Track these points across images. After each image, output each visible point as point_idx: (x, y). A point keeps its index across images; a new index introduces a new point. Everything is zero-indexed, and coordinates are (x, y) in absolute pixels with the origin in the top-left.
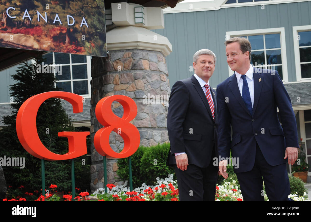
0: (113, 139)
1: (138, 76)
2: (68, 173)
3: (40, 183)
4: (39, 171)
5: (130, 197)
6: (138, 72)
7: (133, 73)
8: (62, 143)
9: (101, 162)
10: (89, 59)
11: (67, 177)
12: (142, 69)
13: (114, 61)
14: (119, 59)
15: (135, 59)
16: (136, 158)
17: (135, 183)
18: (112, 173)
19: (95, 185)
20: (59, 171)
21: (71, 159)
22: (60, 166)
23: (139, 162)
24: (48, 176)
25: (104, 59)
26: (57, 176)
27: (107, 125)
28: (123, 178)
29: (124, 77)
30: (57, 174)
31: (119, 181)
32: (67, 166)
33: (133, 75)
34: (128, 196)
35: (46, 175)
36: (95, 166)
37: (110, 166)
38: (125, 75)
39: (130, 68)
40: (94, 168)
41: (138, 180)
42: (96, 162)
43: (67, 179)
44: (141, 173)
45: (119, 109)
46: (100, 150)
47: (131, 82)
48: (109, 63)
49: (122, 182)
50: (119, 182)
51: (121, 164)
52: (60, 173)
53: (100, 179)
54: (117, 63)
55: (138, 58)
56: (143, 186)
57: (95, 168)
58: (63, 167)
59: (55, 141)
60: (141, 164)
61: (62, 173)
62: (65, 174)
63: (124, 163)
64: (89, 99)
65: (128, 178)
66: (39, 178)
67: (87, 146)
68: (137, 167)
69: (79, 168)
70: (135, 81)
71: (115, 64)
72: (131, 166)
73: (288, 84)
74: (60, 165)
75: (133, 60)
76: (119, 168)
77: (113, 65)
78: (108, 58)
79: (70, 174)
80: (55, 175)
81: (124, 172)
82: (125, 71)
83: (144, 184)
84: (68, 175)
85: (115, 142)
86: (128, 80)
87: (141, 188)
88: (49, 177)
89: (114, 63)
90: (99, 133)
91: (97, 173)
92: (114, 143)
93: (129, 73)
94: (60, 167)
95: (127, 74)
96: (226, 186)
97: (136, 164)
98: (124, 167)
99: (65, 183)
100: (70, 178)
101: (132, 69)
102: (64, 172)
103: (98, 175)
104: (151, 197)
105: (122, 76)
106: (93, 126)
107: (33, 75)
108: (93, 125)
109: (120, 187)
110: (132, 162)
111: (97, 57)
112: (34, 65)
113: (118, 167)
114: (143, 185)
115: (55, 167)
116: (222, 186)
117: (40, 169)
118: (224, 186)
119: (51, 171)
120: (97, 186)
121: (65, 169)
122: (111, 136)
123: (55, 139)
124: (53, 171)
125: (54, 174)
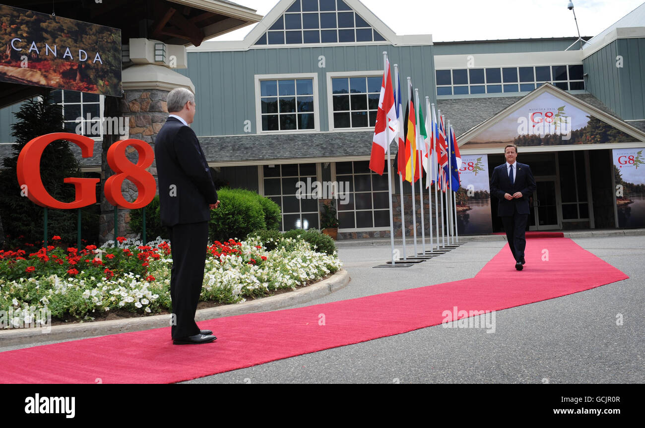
0: (125, 187)
1: (156, 119)
2: (74, 223)
3: (42, 233)
4: (42, 220)
5: (142, 252)
6: (157, 114)
7: (150, 115)
8: (68, 190)
9: (112, 211)
10: (102, 98)
11: (73, 227)
12: (161, 112)
13: (130, 102)
14: (135, 100)
15: (153, 100)
16: (151, 208)
17: (148, 236)
18: (124, 225)
19: (104, 237)
20: (64, 220)
21: (78, 209)
22: (66, 215)
23: (154, 213)
24: (51, 225)
25: (119, 99)
26: (61, 226)
27: (120, 172)
28: (135, 230)
29: (141, 120)
30: (62, 224)
31: (131, 233)
32: (73, 215)
33: (151, 118)
34: (141, 251)
35: (49, 224)
36: (105, 216)
37: (122, 217)
38: (142, 117)
39: (148, 110)
40: (103, 218)
41: (152, 233)
42: (106, 212)
43: (73, 230)
44: (156, 225)
45: (134, 154)
46: (111, 199)
47: (148, 126)
48: (124, 104)
49: (134, 235)
50: (131, 235)
51: (133, 215)
52: (65, 223)
53: (110, 230)
54: (134, 104)
55: (157, 99)
56: (158, 240)
57: (105, 219)
58: (69, 216)
59: (61, 187)
60: (156, 215)
61: (67, 222)
62: (70, 223)
63: (137, 213)
64: (101, 141)
65: (141, 230)
66: (41, 228)
67: (96, 194)
68: (151, 219)
69: (87, 218)
70: (152, 125)
71: (131, 105)
72: (145, 218)
73: (319, 134)
74: (65, 214)
75: (151, 101)
76: (132, 220)
77: (129, 106)
78: (123, 98)
79: (76, 224)
80: (59, 225)
81: (137, 224)
82: (142, 113)
83: (159, 238)
84: (73, 225)
85: (128, 190)
86: (145, 122)
87: (155, 242)
88: (53, 227)
89: (130, 104)
90: (110, 180)
91: (106, 224)
92: (127, 192)
93: (146, 115)
94: (65, 217)
95: (144, 117)
96: (249, 242)
97: (150, 215)
98: (138, 219)
99: (70, 234)
100: (76, 229)
101: (149, 111)
102: (70, 222)
103: (108, 226)
104: (167, 252)
105: (138, 118)
106: (104, 172)
107: (39, 114)
108: (105, 171)
109: (132, 240)
110: (147, 213)
111: (111, 97)
112: (40, 103)
113: (130, 218)
114: (157, 238)
115: (59, 216)
116: (245, 242)
117: (43, 218)
118: (247, 243)
119: (55, 220)
120: (107, 238)
121: (71, 219)
122: (123, 183)
123: (62, 186)
124: (58, 220)
125: (59, 223)
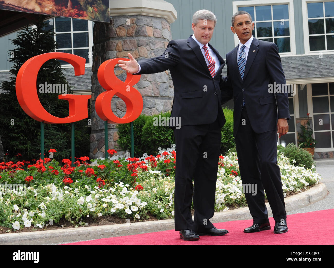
0: (114, 107)
1: (141, 43)
2: (66, 142)
3: (39, 151)
4: (37, 139)
5: (131, 164)
6: (142, 39)
7: (136, 39)
8: (61, 111)
9: (101, 131)
10: (91, 24)
11: (66, 145)
12: (145, 36)
13: (117, 27)
14: (122, 25)
15: (139, 25)
16: (137, 127)
17: (135, 152)
18: (113, 143)
19: (94, 154)
20: (58, 139)
21: (72, 123)
22: (59, 135)
23: (141, 131)
24: (46, 144)
25: (107, 25)
26: (55, 145)
27: (109, 89)
28: (124, 147)
29: (127, 44)
30: (56, 143)
31: (120, 151)
32: (66, 134)
33: (136, 42)
34: (130, 163)
35: (45, 142)
36: (95, 135)
37: (111, 135)
38: (128, 42)
39: (134, 34)
40: (93, 137)
41: (139, 150)
42: (96, 131)
43: (66, 148)
44: (142, 142)
45: (121, 76)
46: (101, 114)
47: (134, 49)
48: (112, 29)
49: (122, 152)
50: (119, 152)
51: (121, 133)
52: (59, 141)
53: (100, 148)
54: (120, 29)
55: (142, 24)
56: (144, 156)
57: (95, 137)
58: (62, 135)
59: (54, 108)
60: (142, 133)
61: (61, 141)
62: (63, 142)
63: (125, 132)
64: (90, 68)
65: (129, 147)
66: (37, 146)
67: (88, 114)
68: (138, 136)
69: (79, 137)
70: (138, 48)
71: (118, 30)
72: (133, 136)
73: (295, 57)
74: (58, 133)
75: (137, 27)
76: (120, 138)
77: (116, 31)
78: (111, 24)
79: (69, 143)
80: (53, 144)
81: (125, 141)
82: (128, 38)
83: (145, 154)
84: (66, 144)
85: (116, 110)
86: (131, 47)
87: (142, 158)
88: (48, 145)
89: (116, 29)
90: (101, 97)
91: (96, 142)
92: (115, 112)
93: (132, 39)
94: (58, 136)
95: (130, 41)
96: (231, 157)
97: (137, 133)
98: (125, 136)
99: (63, 152)
100: (69, 147)
101: (135, 36)
102: (63, 140)
103: (98, 144)
104: (153, 164)
105: (124, 42)
106: (94, 94)
107: (33, 40)
108: (94, 92)
109: (120, 157)
110: (134, 131)
111: (100, 23)
112: (35, 30)
113: (119, 136)
114: (144, 155)
115: (53, 135)
116: (227, 157)
117: (38, 137)
118: (229, 157)
119: (49, 139)
120: (97, 155)
121: (64, 138)
122: (112, 104)
123: (55, 107)
124: (52, 139)
125: (53, 142)
